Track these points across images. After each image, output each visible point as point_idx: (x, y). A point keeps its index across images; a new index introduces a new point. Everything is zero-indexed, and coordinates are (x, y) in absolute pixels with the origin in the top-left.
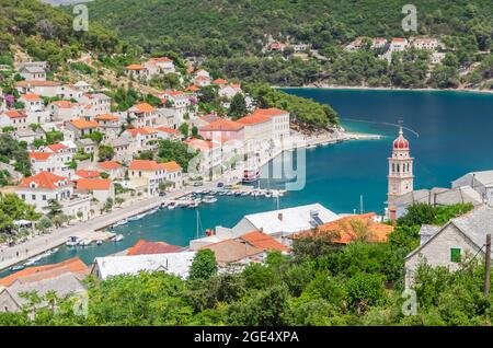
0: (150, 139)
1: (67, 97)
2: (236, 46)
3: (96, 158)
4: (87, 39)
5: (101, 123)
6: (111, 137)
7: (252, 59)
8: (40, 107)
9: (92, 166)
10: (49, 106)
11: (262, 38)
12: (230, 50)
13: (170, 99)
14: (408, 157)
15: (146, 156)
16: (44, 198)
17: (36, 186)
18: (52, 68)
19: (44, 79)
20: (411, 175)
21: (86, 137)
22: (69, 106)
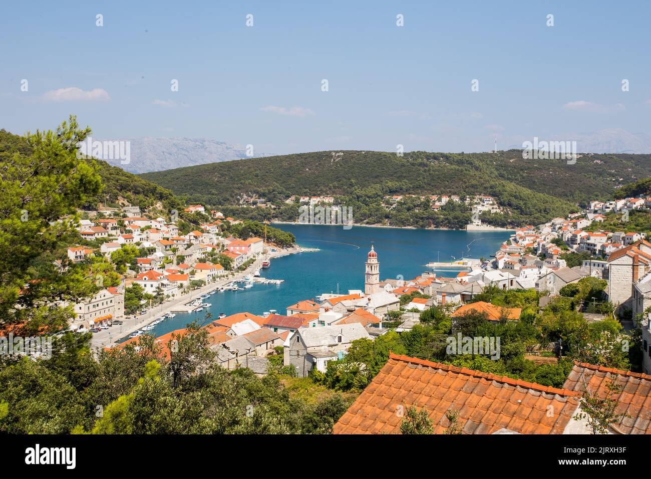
0: (203, 251)
1: (153, 227)
2: (226, 200)
3: (175, 262)
4: (157, 194)
5: (175, 242)
6: (181, 251)
7: (235, 207)
8: (139, 232)
9: (174, 267)
10: (145, 232)
11: (240, 195)
12: (222, 201)
13: (208, 228)
14: (376, 262)
15: (202, 261)
16: (152, 286)
17: (147, 279)
18: (142, 210)
19: (139, 217)
20: (378, 272)
21: (168, 250)
22: (157, 232)
